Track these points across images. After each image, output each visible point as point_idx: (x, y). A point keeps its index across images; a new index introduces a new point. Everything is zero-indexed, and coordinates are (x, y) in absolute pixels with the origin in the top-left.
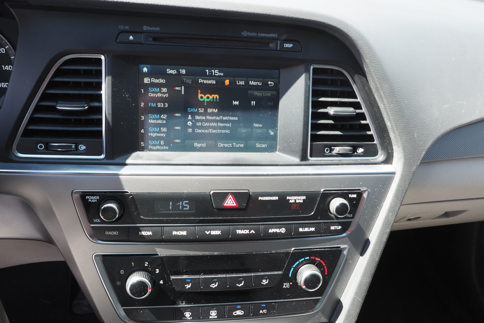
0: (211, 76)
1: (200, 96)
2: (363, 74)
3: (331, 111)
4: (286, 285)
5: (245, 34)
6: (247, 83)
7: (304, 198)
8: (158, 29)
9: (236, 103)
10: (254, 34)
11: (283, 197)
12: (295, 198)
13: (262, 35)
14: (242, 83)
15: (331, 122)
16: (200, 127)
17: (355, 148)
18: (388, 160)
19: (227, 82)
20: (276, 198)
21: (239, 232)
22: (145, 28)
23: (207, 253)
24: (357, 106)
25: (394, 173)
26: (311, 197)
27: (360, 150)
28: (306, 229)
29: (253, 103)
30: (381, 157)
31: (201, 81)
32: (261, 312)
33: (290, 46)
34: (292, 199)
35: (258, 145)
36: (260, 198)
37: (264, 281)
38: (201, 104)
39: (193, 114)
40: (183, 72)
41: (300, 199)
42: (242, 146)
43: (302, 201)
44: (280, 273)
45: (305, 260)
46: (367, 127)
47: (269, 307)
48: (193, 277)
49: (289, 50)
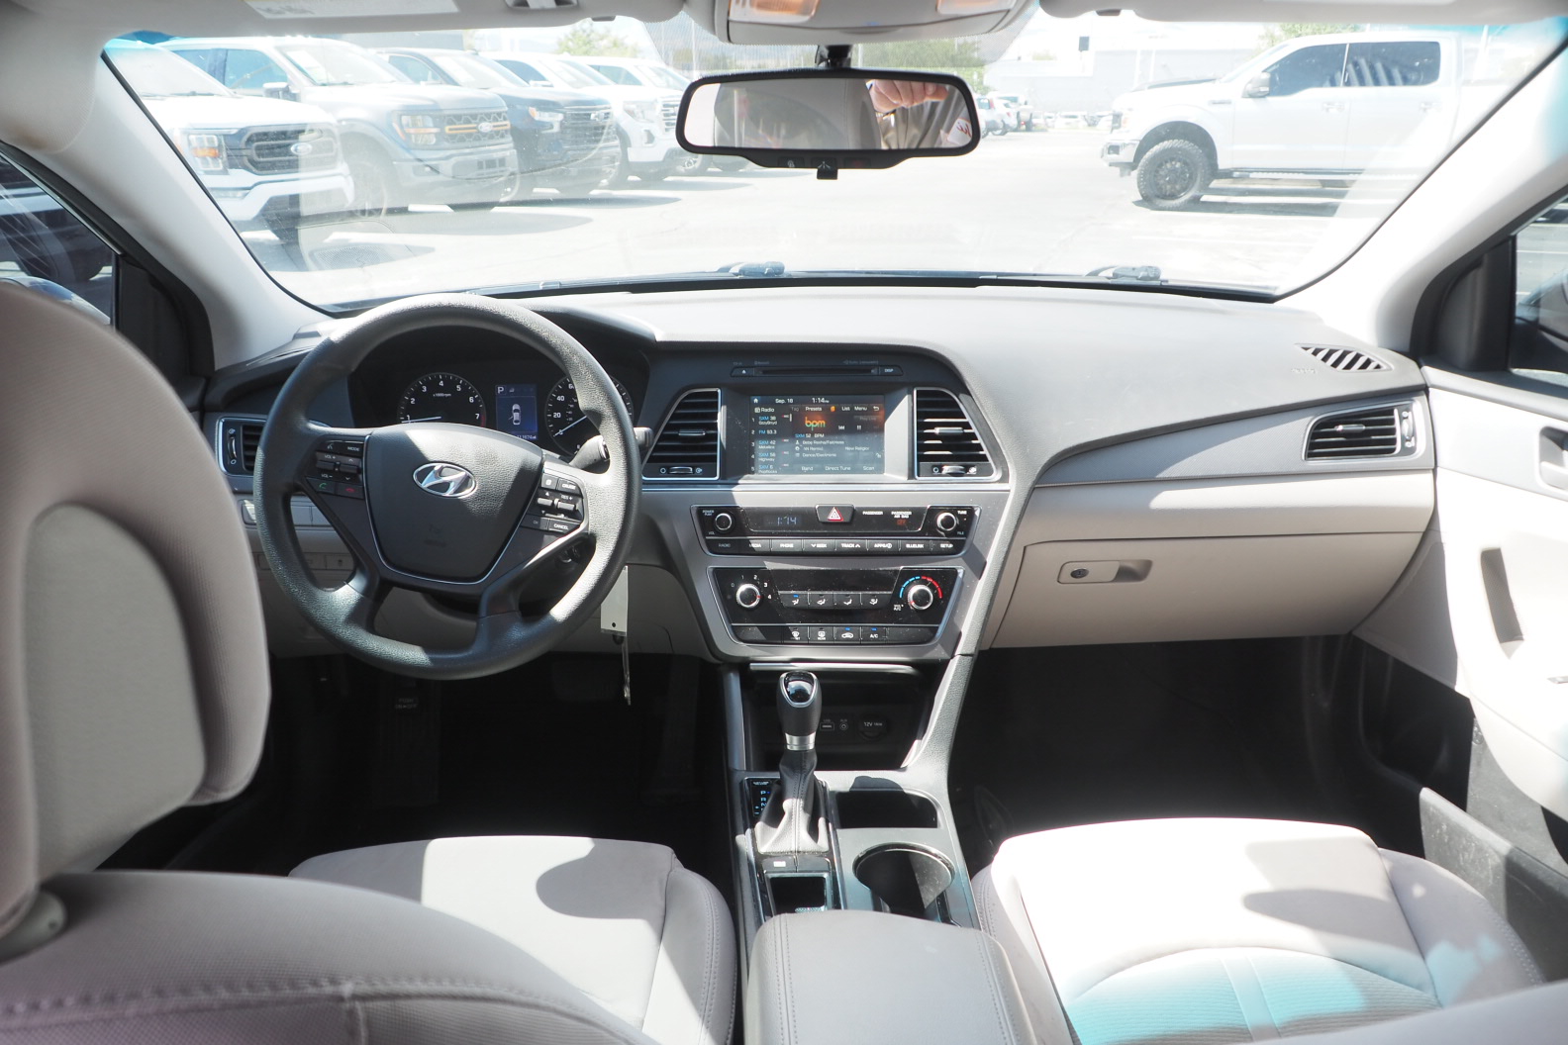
0: (817, 404)
1: (807, 422)
2: (968, 393)
3: (937, 430)
4: (897, 607)
5: (847, 362)
6: (852, 409)
7: (910, 513)
8: (767, 363)
9: (842, 428)
10: (855, 362)
11: (887, 512)
12: (901, 513)
13: (864, 362)
14: (848, 409)
15: (940, 442)
16: (807, 452)
17: (967, 468)
18: (1004, 479)
19: (833, 408)
20: (881, 513)
21: (845, 545)
22: (756, 363)
23: (814, 568)
24: (966, 426)
25: (1009, 491)
26: (917, 513)
27: (973, 470)
28: (914, 546)
29: (859, 427)
30: (996, 475)
31: (807, 408)
32: (872, 636)
33: (887, 370)
34: (897, 514)
35: (865, 468)
36: (864, 513)
37: (873, 600)
38: (808, 430)
39: (800, 440)
40: (791, 401)
41: (906, 515)
42: (849, 469)
43: (907, 517)
44: (890, 593)
45: (915, 579)
46: (979, 447)
47: (881, 633)
48: (800, 592)
49: (889, 374)
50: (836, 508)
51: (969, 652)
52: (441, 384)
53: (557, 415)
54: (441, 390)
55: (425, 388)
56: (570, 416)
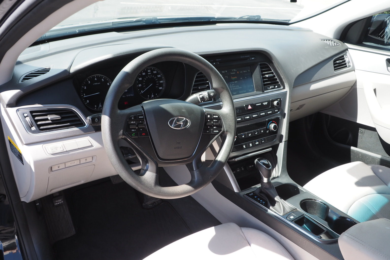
0: (234, 72)
1: (232, 78)
2: (272, 63)
3: (267, 76)
4: (268, 132)
5: (241, 57)
6: (243, 72)
7: (267, 103)
8: (220, 60)
9: (241, 78)
10: (244, 57)
11: (262, 103)
13: (246, 57)
14: (242, 72)
15: (267, 79)
16: (234, 88)
17: (275, 86)
18: (284, 88)
19: (238, 72)
20: (260, 104)
21: (254, 116)
22: (217, 60)
23: (246, 125)
24: (272, 73)
25: (287, 91)
26: (269, 102)
27: (276, 87)
28: (270, 112)
29: (246, 77)
30: (282, 87)
31: (231, 73)
32: (263, 142)
33: (253, 58)
34: (264, 104)
35: (250, 90)
36: (257, 105)
37: (262, 131)
38: (233, 81)
39: (232, 84)
40: (226, 71)
41: (266, 103)
42: (245, 91)
43: (267, 104)
44: (265, 128)
45: (271, 122)
46: (276, 79)
47: (264, 140)
48: (244, 133)
49: (253, 60)
50: (250, 105)
51: (286, 140)
52: (96, 79)
53: (140, 85)
54: (96, 82)
55: (89, 82)
56: (144, 85)
